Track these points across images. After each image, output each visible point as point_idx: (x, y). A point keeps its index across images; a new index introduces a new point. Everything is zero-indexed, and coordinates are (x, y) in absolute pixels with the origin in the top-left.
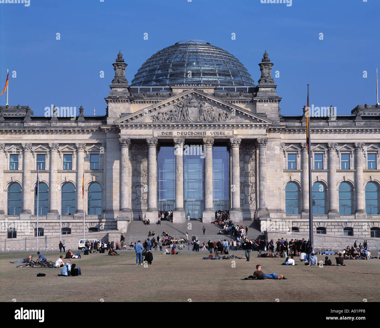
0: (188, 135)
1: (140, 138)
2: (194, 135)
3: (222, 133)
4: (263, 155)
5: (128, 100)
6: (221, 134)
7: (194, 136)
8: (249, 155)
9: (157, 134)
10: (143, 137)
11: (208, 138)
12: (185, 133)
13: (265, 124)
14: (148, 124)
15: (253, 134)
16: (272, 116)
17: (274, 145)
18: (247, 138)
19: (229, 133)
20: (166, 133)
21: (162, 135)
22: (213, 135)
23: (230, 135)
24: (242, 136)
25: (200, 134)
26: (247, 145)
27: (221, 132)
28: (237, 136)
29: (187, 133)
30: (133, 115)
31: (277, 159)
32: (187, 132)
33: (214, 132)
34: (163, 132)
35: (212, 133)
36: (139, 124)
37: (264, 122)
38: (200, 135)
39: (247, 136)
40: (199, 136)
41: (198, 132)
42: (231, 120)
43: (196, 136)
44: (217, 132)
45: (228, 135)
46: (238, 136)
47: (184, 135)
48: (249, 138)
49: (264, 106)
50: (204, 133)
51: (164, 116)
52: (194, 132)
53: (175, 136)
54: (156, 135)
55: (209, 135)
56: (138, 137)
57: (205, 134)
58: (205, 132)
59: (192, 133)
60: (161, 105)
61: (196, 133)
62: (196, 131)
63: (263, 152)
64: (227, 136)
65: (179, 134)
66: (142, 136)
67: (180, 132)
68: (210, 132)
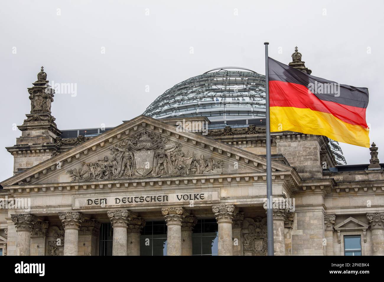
0: (134, 203)
1: (49, 212)
2: (145, 202)
3: (198, 197)
4: (277, 235)
5: (46, 148)
6: (195, 197)
7: (146, 204)
8: (263, 240)
9: (80, 203)
10: (53, 211)
11: (173, 206)
12: (130, 200)
13: (277, 174)
14: (60, 185)
15: (257, 194)
16: (306, 164)
17: (310, 218)
18: (246, 203)
19: (211, 195)
20: (95, 202)
21: (87, 205)
22: (182, 200)
23: (213, 199)
24: (235, 201)
25: (156, 199)
26: (258, 220)
27: (196, 194)
28: (227, 201)
29: (134, 199)
30: (34, 170)
31: (317, 244)
32: (133, 197)
33: (183, 194)
34: (90, 199)
35: (180, 197)
36: (44, 186)
37: (277, 170)
38: (157, 202)
39: (245, 200)
40: (156, 204)
41: (153, 196)
42: (215, 171)
43: (148, 204)
44: (188, 194)
45: (210, 200)
46: (229, 201)
47: (127, 203)
48: (249, 203)
49: (289, 146)
50: (165, 197)
51: (92, 169)
52: (145, 196)
53: (111, 206)
54: (77, 205)
55: (174, 201)
56: (45, 210)
57: (167, 200)
58: (167, 196)
59: (142, 199)
60: (84, 149)
61: (149, 199)
62: (148, 196)
63: (277, 230)
64: (207, 201)
65: (118, 201)
66: (53, 209)
67: (121, 198)
68: (175, 195)
